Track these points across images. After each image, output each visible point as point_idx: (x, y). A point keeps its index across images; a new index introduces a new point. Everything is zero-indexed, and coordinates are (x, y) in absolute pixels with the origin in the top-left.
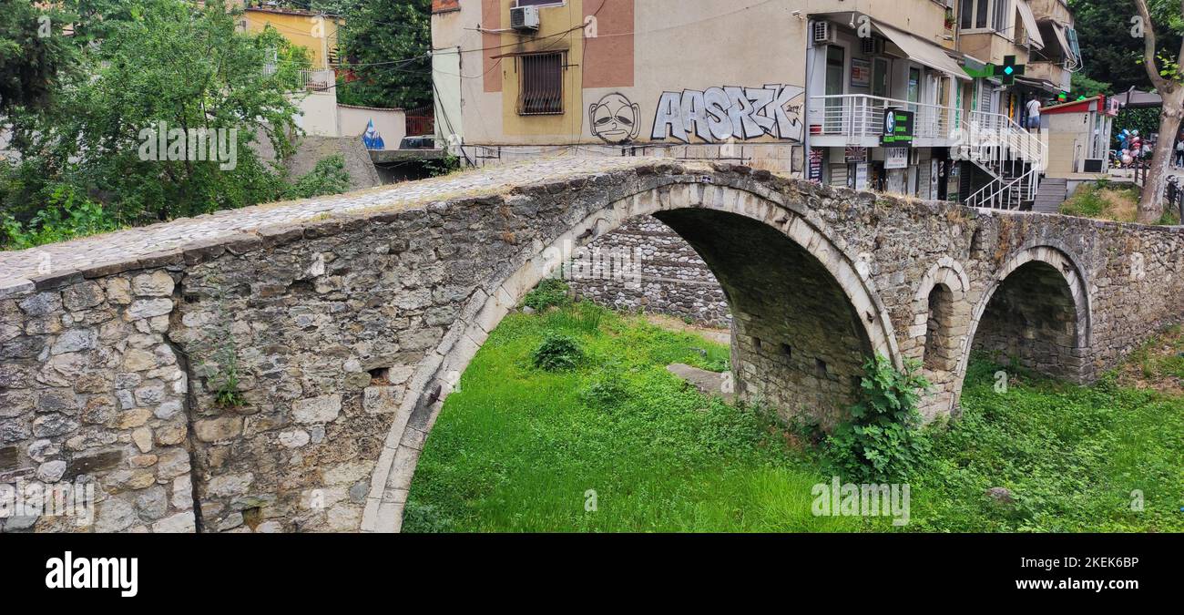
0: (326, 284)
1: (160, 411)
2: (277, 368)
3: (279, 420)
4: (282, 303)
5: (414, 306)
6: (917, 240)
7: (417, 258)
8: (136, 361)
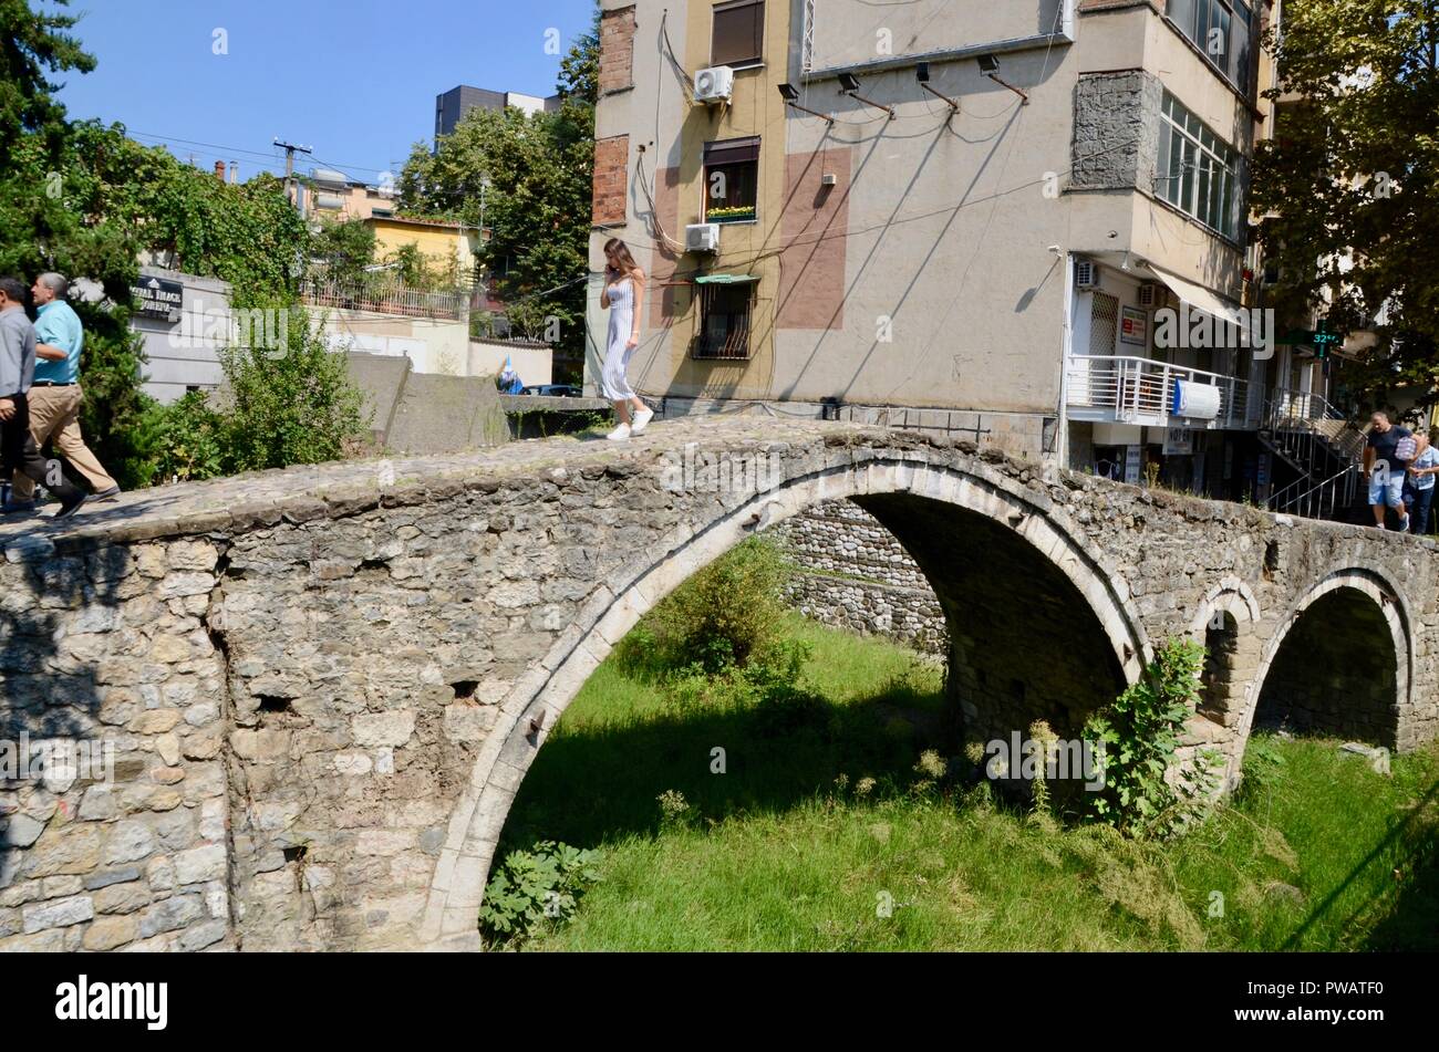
0: (403, 567)
1: (190, 714)
2: (335, 672)
3: (334, 740)
4: (346, 589)
5: (516, 603)
6: (1195, 552)
7: (524, 540)
8: (166, 648)
